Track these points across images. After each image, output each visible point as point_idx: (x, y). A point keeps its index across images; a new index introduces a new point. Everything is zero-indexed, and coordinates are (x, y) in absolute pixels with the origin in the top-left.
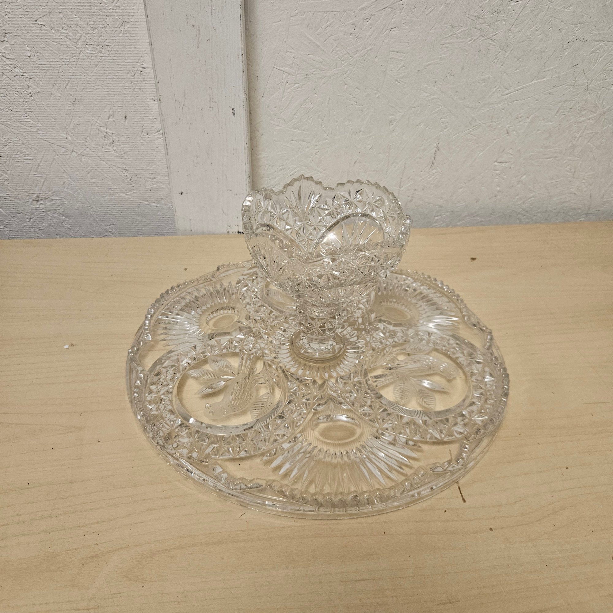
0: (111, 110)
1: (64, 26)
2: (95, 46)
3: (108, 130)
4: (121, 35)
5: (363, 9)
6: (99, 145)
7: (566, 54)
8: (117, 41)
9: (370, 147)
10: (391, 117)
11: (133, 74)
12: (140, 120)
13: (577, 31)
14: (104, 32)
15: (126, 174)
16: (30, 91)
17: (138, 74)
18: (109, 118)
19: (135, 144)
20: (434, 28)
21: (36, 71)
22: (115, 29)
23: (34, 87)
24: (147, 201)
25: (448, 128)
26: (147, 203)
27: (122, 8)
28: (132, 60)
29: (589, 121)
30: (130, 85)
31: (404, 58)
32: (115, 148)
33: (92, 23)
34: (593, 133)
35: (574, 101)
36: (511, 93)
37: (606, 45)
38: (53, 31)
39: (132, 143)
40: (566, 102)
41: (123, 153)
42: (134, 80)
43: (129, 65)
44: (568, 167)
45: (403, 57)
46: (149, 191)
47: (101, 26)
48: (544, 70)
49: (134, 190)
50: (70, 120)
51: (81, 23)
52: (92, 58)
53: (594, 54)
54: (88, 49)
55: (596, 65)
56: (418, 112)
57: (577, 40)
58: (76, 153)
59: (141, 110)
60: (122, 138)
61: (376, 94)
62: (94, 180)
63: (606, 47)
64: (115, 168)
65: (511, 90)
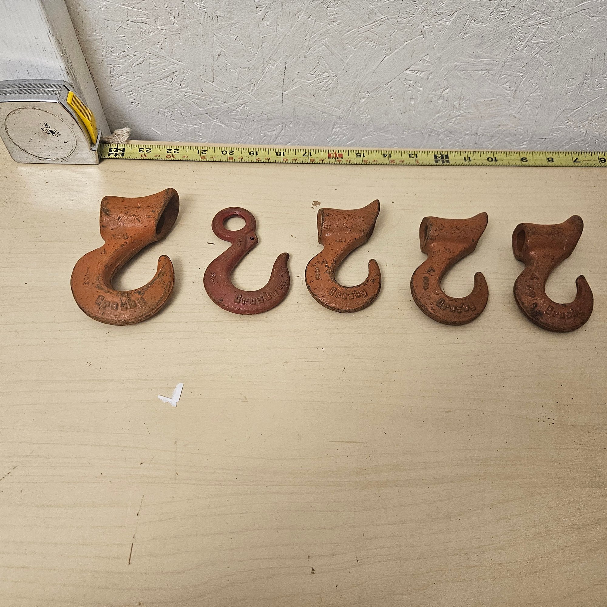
29: (539, 26)
34: (544, 42)
44: (507, 84)
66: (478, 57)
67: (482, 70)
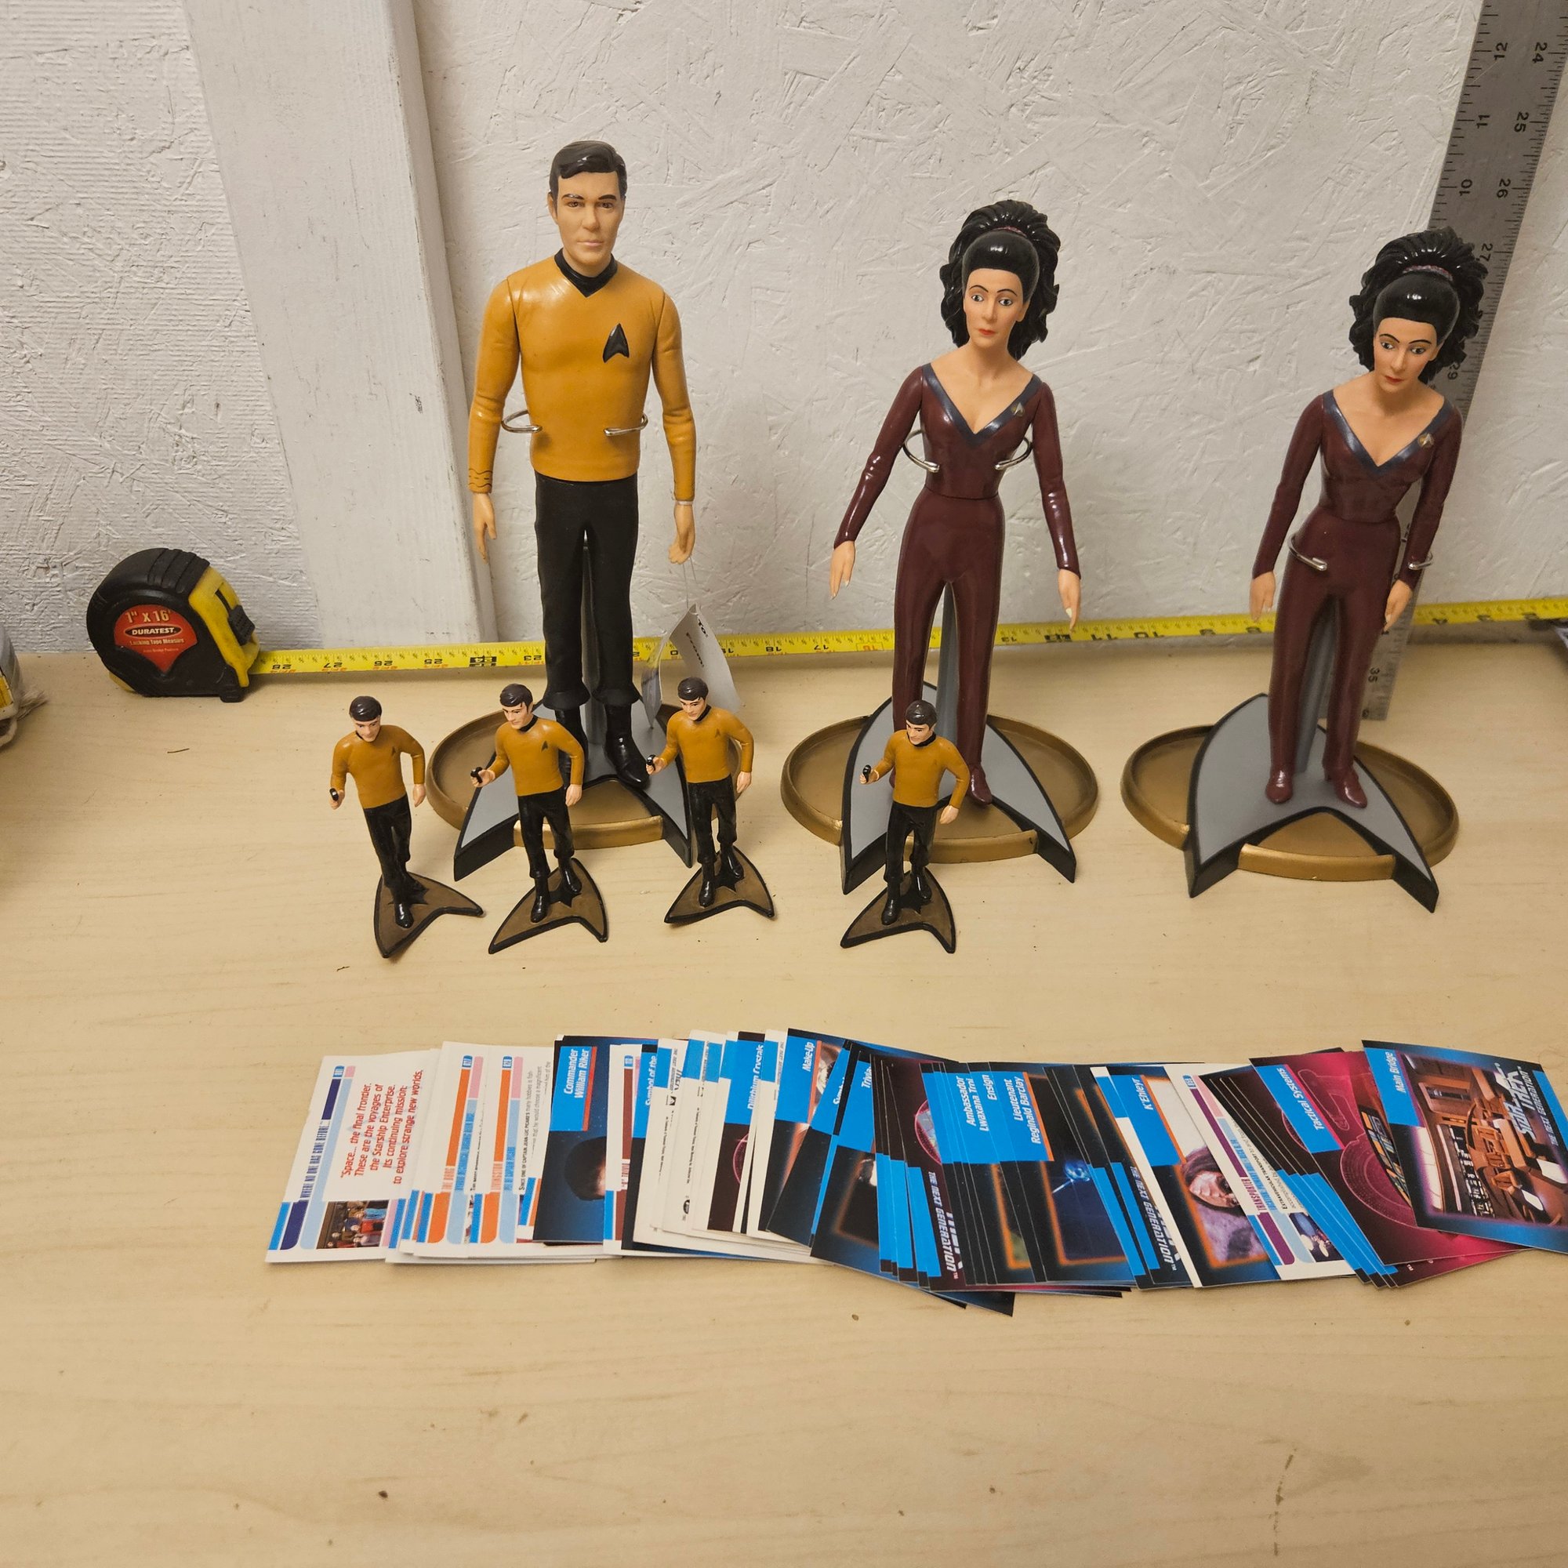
0: (188, 393)
1: (86, 229)
2: (149, 269)
3: (183, 431)
4: (199, 248)
5: (685, 204)
6: (167, 461)
7: (1134, 298)
8: (192, 259)
9: (734, 478)
10: (770, 418)
11: (227, 322)
12: (246, 412)
13: (1149, 251)
14: (164, 241)
15: (223, 520)
16: (25, 352)
17: (238, 323)
18: (184, 407)
19: (238, 459)
20: (839, 243)
21: (35, 314)
22: (187, 238)
23: (34, 345)
24: (271, 575)
26: (271, 579)
27: (198, 197)
28: (223, 295)
29: (1208, 437)
30: (222, 344)
31: (784, 301)
32: (199, 467)
33: (142, 225)
34: (1222, 462)
35: (1168, 394)
37: (1220, 280)
38: (65, 239)
39: (232, 456)
40: (1150, 398)
41: (216, 476)
42: (229, 334)
43: (220, 305)
44: (1179, 533)
45: (781, 299)
46: (274, 555)
47: (158, 231)
48: (1092, 330)
49: (242, 552)
50: (106, 411)
51: (119, 224)
52: (145, 291)
53: (1194, 298)
54: (135, 274)
55: (1203, 322)
56: (827, 410)
57: (1155, 271)
58: (122, 475)
59: (248, 393)
60: (212, 448)
61: (733, 372)
62: (159, 530)
63: (1221, 284)
64: (200, 506)
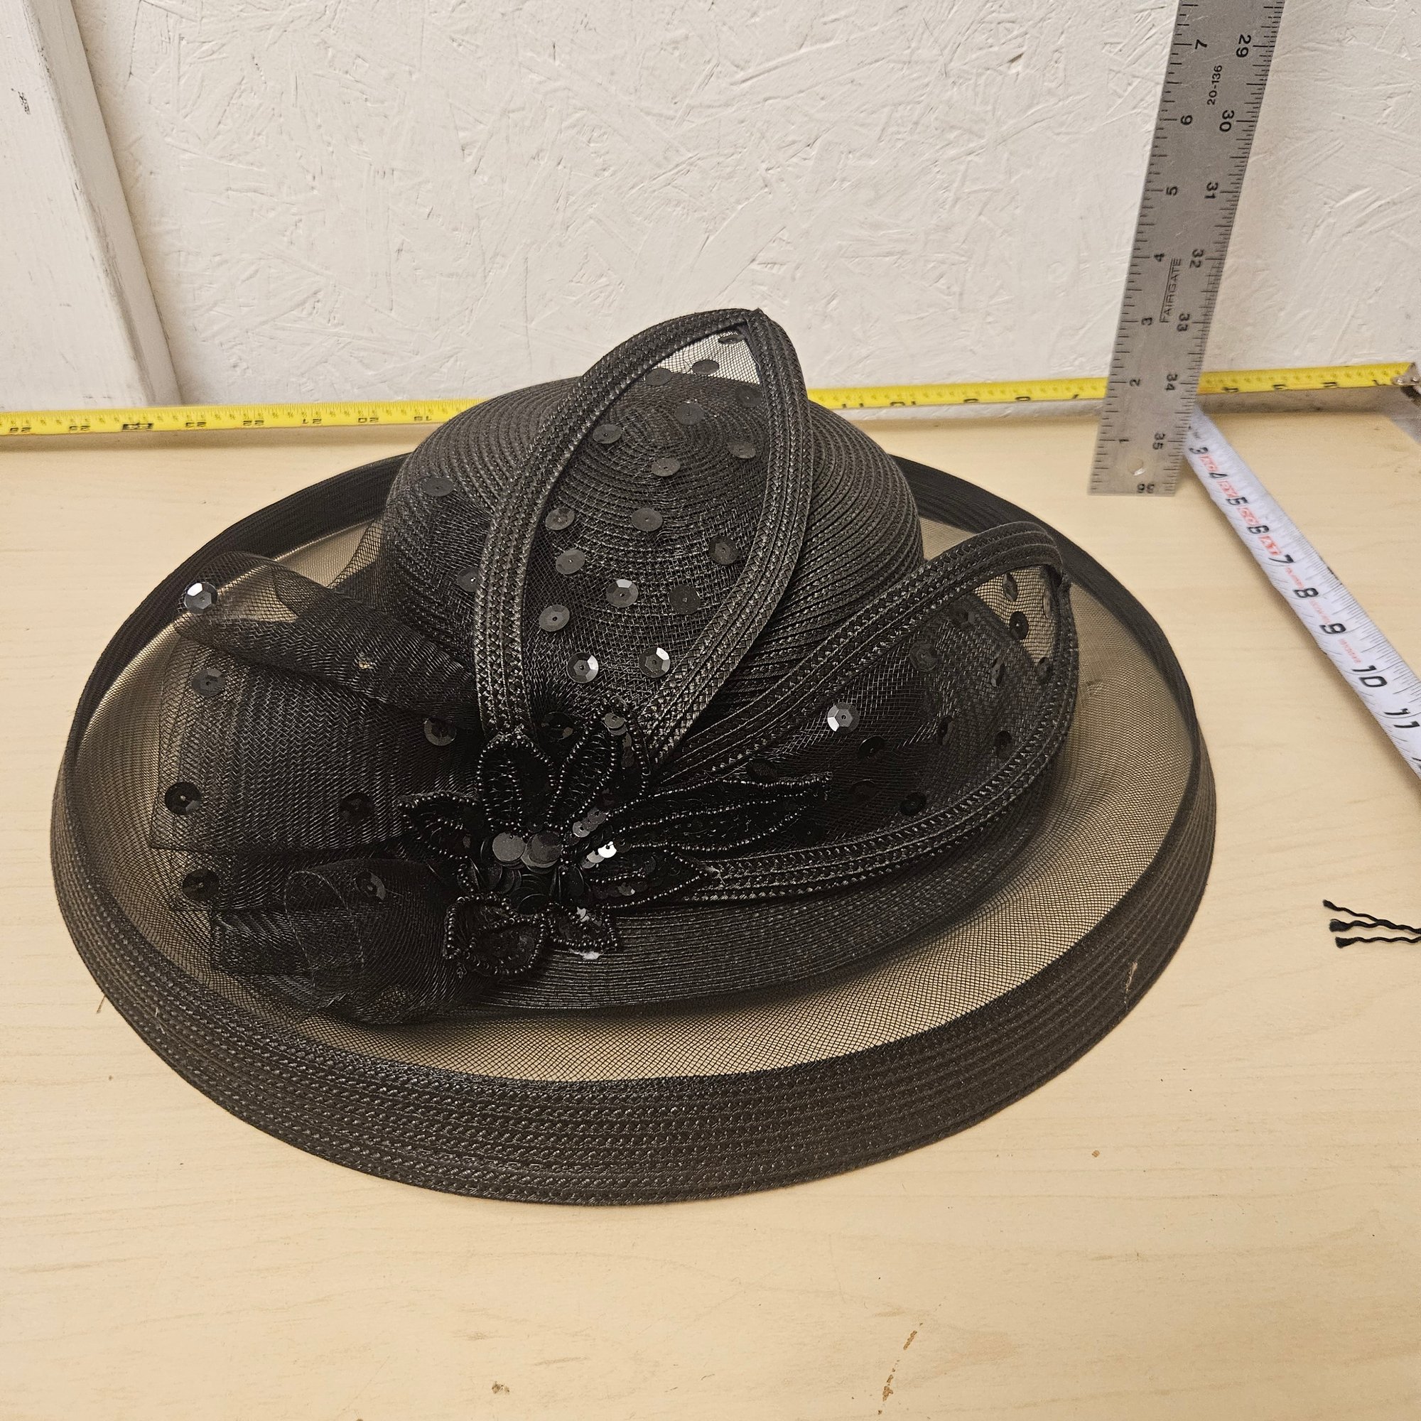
25: (612, 169)
29: (969, 158)
34: (986, 191)
35: (919, 103)
36: (751, 78)
40: (900, 108)
44: (942, 281)
48: (825, 19)
55: (955, 8)
56: (527, 123)
65: (751, 72)
66: (876, 226)
67: (889, 254)
